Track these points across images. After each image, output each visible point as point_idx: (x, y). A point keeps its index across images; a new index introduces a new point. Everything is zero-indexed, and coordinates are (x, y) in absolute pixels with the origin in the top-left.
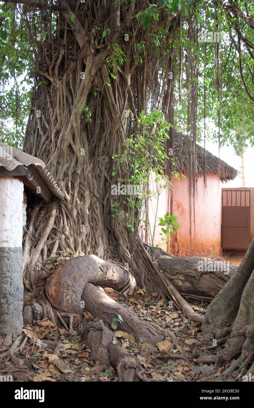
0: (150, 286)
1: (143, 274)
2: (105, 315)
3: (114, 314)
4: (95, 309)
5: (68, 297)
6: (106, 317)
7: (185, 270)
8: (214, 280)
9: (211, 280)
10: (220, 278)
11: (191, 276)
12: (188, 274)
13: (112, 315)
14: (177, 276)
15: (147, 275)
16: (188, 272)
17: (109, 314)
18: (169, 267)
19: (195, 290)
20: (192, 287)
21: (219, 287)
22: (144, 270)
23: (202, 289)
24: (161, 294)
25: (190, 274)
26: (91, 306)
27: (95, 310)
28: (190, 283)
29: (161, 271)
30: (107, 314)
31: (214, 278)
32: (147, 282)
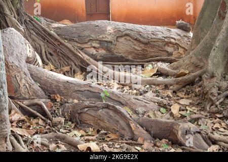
0: (55, 61)
1: (43, 47)
2: (78, 94)
3: (88, 91)
4: (61, 89)
5: (23, 81)
6: (80, 95)
7: (99, 36)
8: (131, 43)
9: (127, 43)
10: (136, 40)
11: (106, 41)
12: (104, 40)
13: (86, 92)
14: (89, 43)
15: (47, 48)
16: (103, 37)
17: (83, 91)
18: (76, 35)
19: (113, 56)
20: (108, 53)
21: (136, 49)
22: (42, 43)
23: (120, 54)
24: (74, 67)
25: (106, 40)
26: (54, 87)
27: (62, 91)
28: (105, 50)
29: (66, 41)
30: (81, 92)
31: (130, 40)
32: (49, 56)
